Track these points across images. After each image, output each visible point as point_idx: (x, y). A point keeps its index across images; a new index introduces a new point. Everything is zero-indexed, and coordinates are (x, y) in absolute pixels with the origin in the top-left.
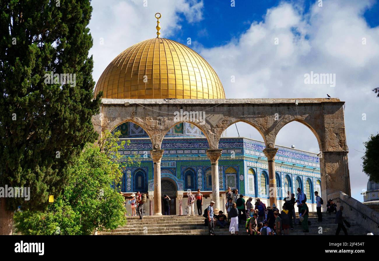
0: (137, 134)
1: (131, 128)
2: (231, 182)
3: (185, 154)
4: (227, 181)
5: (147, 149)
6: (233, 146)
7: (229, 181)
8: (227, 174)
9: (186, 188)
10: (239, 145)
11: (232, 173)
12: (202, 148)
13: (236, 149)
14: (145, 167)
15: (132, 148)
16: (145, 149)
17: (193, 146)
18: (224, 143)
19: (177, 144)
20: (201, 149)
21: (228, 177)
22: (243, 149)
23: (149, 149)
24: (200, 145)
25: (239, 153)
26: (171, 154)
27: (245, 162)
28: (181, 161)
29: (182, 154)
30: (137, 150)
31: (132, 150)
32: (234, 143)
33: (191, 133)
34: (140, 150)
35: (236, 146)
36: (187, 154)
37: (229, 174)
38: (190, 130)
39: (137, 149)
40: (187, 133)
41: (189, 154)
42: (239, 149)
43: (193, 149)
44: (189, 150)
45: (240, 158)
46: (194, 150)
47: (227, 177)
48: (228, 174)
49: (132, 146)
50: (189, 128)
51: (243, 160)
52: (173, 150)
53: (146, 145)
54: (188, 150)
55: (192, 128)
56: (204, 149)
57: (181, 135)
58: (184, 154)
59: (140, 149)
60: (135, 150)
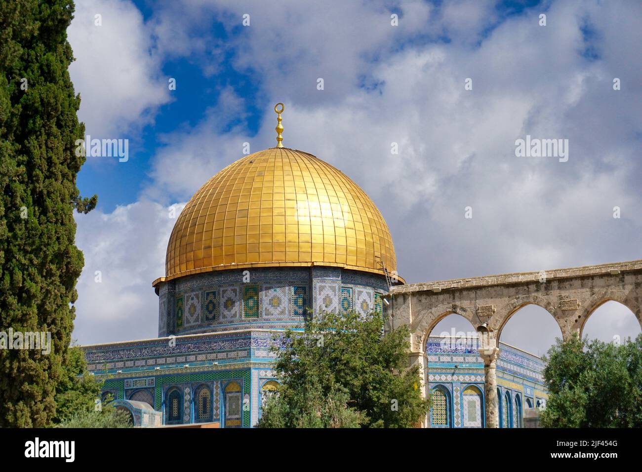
0: (192, 324)
1: (186, 314)
2: (234, 407)
3: (168, 364)
4: (227, 405)
5: (117, 360)
6: (235, 346)
7: (231, 406)
8: (228, 393)
9: (170, 420)
10: (245, 344)
11: (236, 392)
12: (192, 353)
13: (240, 350)
14: (114, 389)
15: (97, 360)
16: (114, 360)
17: (179, 350)
18: (223, 342)
19: (157, 349)
20: (190, 355)
21: (230, 398)
22: (250, 349)
23: (119, 359)
24: (189, 348)
25: (244, 357)
26: (148, 366)
27: (253, 371)
28: (162, 375)
29: (164, 364)
30: (103, 363)
31: (98, 363)
32: (238, 340)
33: (272, 315)
34: (107, 363)
35: (241, 345)
36: (170, 364)
37: (232, 392)
38: (272, 310)
39: (103, 361)
40: (265, 317)
41: (173, 364)
42: (244, 350)
43: (178, 356)
44: (174, 356)
45: (245, 366)
46: (180, 356)
47: (228, 399)
48: (230, 393)
49: (98, 356)
50: (269, 307)
51: (249, 369)
52: (151, 358)
53: (115, 353)
54: (172, 357)
55: (274, 306)
56: (194, 354)
57: (254, 320)
58: (166, 364)
59: (107, 361)
60: (102, 363)
